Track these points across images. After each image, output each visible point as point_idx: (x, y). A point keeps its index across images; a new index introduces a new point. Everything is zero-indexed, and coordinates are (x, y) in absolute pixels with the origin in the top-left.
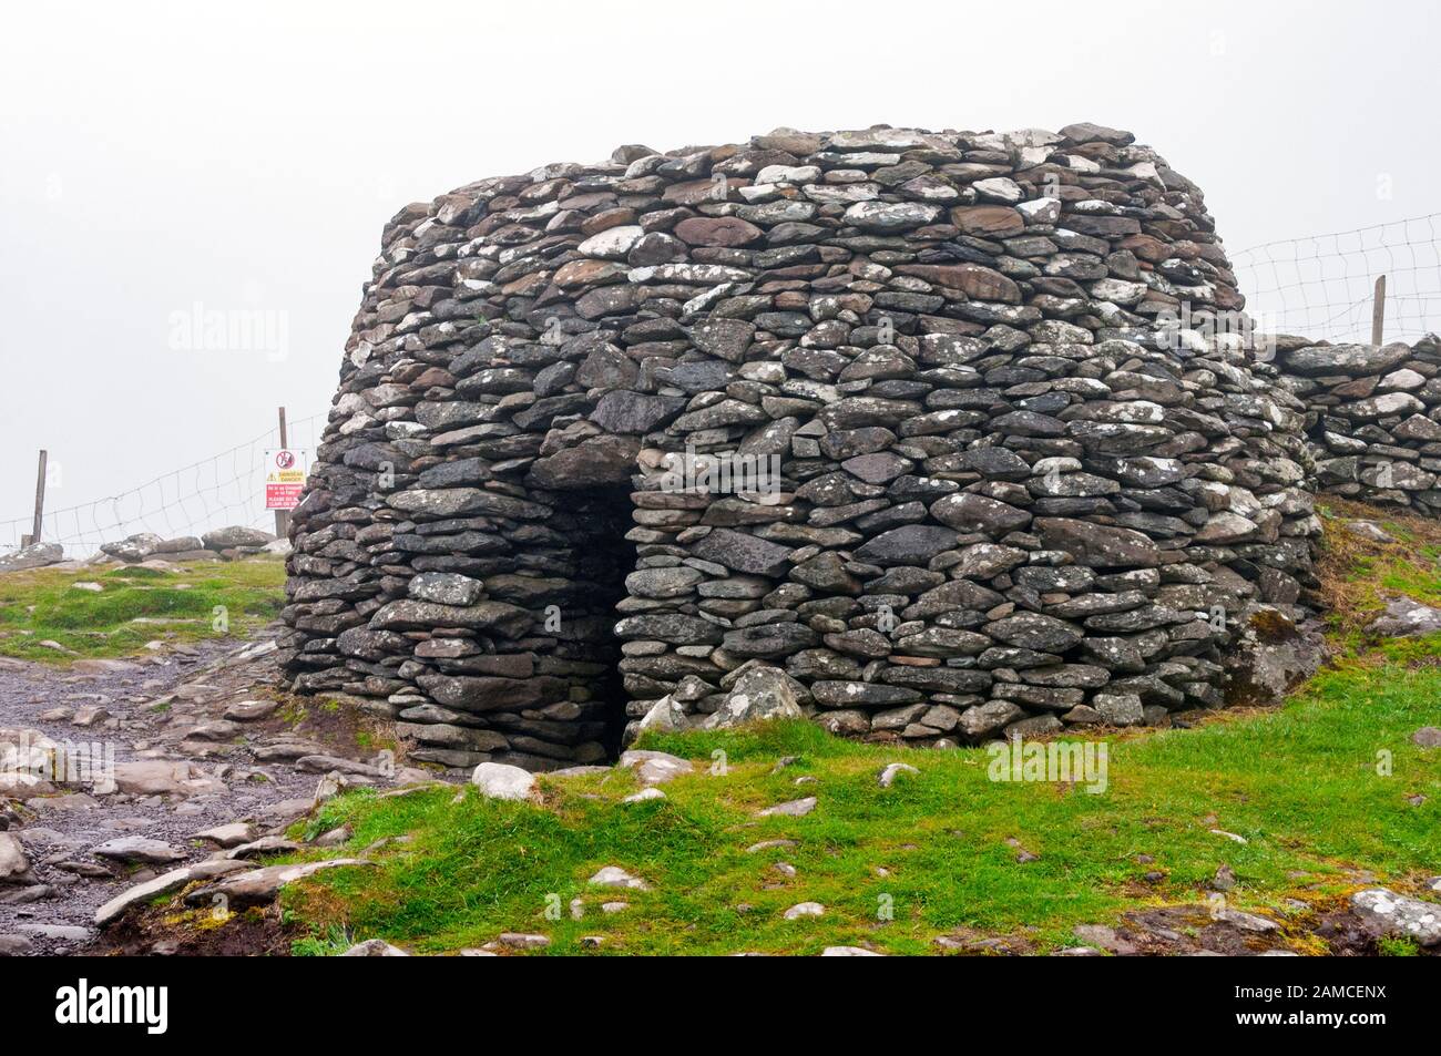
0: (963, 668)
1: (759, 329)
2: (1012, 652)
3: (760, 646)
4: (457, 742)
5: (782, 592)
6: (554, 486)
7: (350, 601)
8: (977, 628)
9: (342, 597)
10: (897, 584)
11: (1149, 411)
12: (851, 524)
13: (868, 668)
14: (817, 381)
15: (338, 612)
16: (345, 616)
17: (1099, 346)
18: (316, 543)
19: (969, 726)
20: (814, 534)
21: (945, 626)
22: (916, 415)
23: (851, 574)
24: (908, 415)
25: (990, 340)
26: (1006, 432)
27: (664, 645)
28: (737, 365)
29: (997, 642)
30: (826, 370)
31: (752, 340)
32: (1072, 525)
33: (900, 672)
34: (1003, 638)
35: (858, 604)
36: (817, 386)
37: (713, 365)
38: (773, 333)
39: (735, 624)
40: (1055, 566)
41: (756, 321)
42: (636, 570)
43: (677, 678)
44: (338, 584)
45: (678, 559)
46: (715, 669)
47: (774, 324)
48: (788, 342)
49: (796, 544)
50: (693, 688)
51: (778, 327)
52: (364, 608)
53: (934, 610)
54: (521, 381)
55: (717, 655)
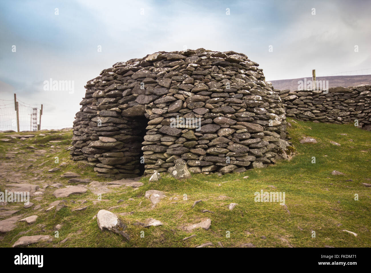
0: (223, 157)
1: (173, 80)
2: (234, 153)
3: (175, 152)
4: (107, 172)
5: (180, 140)
6: (128, 116)
7: (85, 141)
8: (225, 148)
9: (83, 140)
10: (207, 138)
11: (259, 98)
13: (200, 157)
14: (187, 91)
15: (82, 143)
16: (84, 144)
17: (247, 84)
18: (77, 128)
19: (225, 171)
21: (218, 147)
22: (209, 99)
23: (196, 136)
24: (208, 99)
25: (222, 83)
26: (230, 103)
27: (153, 152)
28: (169, 88)
29: (231, 151)
30: (189, 89)
31: (172, 83)
32: (245, 123)
33: (208, 158)
34: (232, 150)
35: (198, 142)
36: (187, 92)
37: (163, 89)
38: (176, 81)
39: (169, 147)
40: (242, 133)
41: (172, 78)
42: (146, 135)
43: (156, 160)
44: (82, 137)
45: (156, 133)
46: (165, 158)
47: (176, 79)
48: (180, 83)
49: (183, 129)
50: (160, 162)
51: (177, 79)
52: (88, 142)
53: (216, 144)
54: (120, 93)
55: (165, 155)
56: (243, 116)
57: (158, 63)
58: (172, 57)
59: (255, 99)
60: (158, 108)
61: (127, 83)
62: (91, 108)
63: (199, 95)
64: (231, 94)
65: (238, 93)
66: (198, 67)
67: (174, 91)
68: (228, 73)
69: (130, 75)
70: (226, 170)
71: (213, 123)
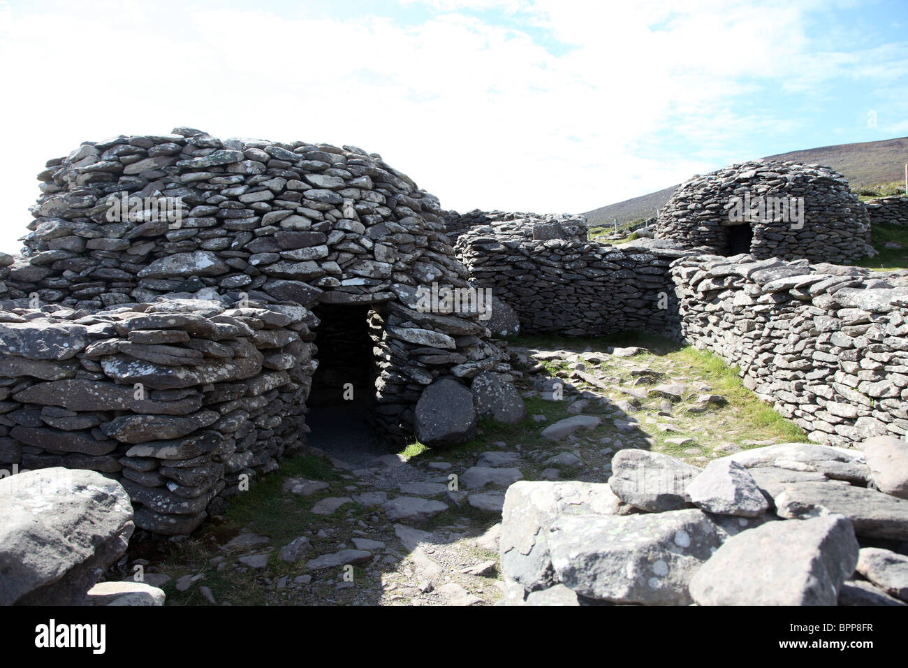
6: (728, 226)
11: (849, 210)
17: (838, 198)
26: (824, 214)
32: (837, 231)
40: (835, 238)
56: (835, 225)
59: (845, 211)
64: (825, 207)
65: (831, 207)
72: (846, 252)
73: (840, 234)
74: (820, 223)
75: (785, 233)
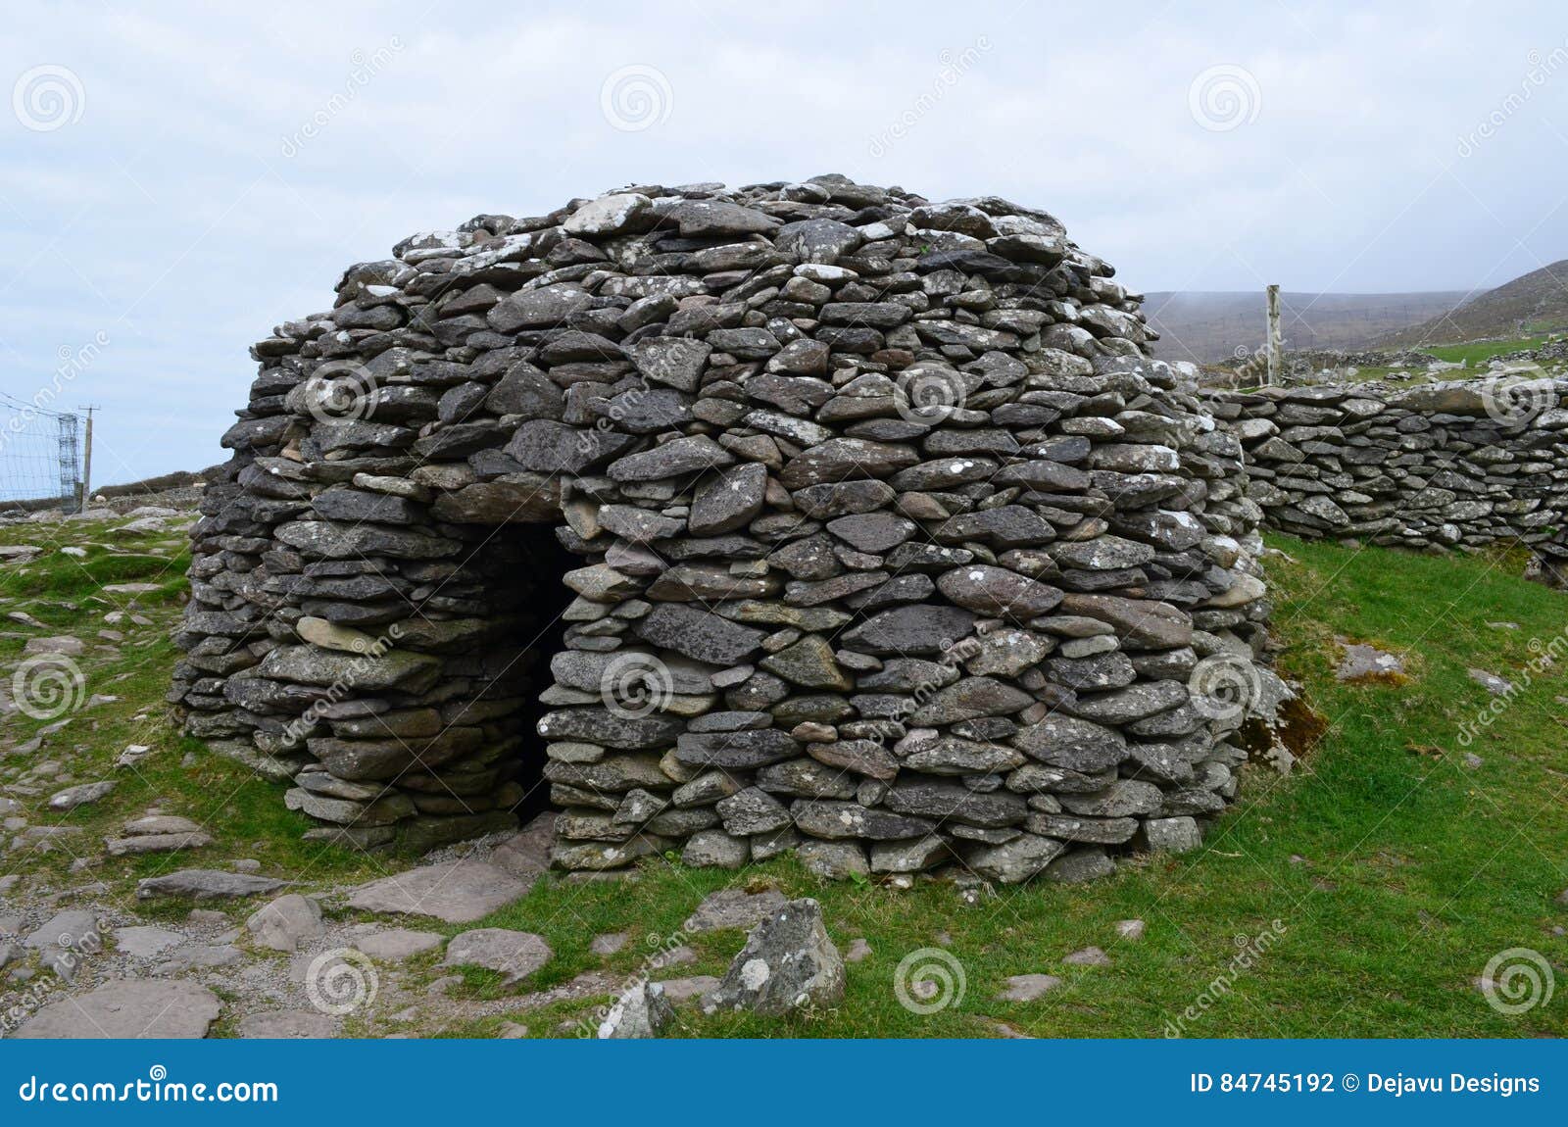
0: (989, 792)
1: (716, 350)
2: (1056, 775)
3: (724, 757)
4: (354, 822)
5: (754, 690)
6: (464, 520)
7: (241, 641)
8: (1006, 741)
9: (230, 635)
11: (1168, 458)
12: (840, 604)
13: (865, 789)
14: (792, 415)
15: (225, 653)
16: (235, 657)
17: (1104, 379)
18: (206, 570)
19: (1002, 873)
20: (793, 616)
21: (965, 738)
22: (913, 464)
23: (842, 668)
24: (907, 464)
25: (979, 372)
26: (1023, 487)
27: (601, 750)
28: (691, 395)
29: (1032, 760)
30: (805, 402)
31: (707, 364)
32: (1107, 603)
33: (910, 797)
34: (1041, 756)
35: (851, 706)
36: (793, 422)
37: (661, 395)
38: (733, 355)
39: (693, 727)
40: (1093, 657)
41: (711, 338)
42: (566, 649)
43: (621, 793)
44: (227, 620)
45: (618, 641)
46: (667, 781)
47: (735, 345)
48: (752, 367)
49: (771, 628)
50: (637, 808)
51: (740, 348)
52: (259, 649)
53: (952, 718)
54: (425, 401)
55: (668, 764)
56: (1096, 562)
57: (629, 248)
58: (709, 222)
59: (1150, 467)
60: (631, 502)
61: (463, 351)
62: (275, 471)
63: (860, 437)
64: (1024, 435)
65: (1063, 433)
66: (851, 283)
67: (724, 410)
68: (1006, 317)
69: (481, 310)
70: (1007, 867)
71: (937, 598)
72: (1159, 758)
73: (1121, 628)
74: (996, 546)
75: (760, 612)
